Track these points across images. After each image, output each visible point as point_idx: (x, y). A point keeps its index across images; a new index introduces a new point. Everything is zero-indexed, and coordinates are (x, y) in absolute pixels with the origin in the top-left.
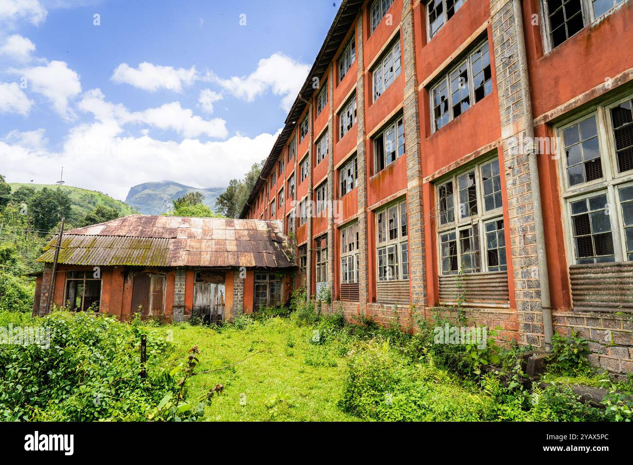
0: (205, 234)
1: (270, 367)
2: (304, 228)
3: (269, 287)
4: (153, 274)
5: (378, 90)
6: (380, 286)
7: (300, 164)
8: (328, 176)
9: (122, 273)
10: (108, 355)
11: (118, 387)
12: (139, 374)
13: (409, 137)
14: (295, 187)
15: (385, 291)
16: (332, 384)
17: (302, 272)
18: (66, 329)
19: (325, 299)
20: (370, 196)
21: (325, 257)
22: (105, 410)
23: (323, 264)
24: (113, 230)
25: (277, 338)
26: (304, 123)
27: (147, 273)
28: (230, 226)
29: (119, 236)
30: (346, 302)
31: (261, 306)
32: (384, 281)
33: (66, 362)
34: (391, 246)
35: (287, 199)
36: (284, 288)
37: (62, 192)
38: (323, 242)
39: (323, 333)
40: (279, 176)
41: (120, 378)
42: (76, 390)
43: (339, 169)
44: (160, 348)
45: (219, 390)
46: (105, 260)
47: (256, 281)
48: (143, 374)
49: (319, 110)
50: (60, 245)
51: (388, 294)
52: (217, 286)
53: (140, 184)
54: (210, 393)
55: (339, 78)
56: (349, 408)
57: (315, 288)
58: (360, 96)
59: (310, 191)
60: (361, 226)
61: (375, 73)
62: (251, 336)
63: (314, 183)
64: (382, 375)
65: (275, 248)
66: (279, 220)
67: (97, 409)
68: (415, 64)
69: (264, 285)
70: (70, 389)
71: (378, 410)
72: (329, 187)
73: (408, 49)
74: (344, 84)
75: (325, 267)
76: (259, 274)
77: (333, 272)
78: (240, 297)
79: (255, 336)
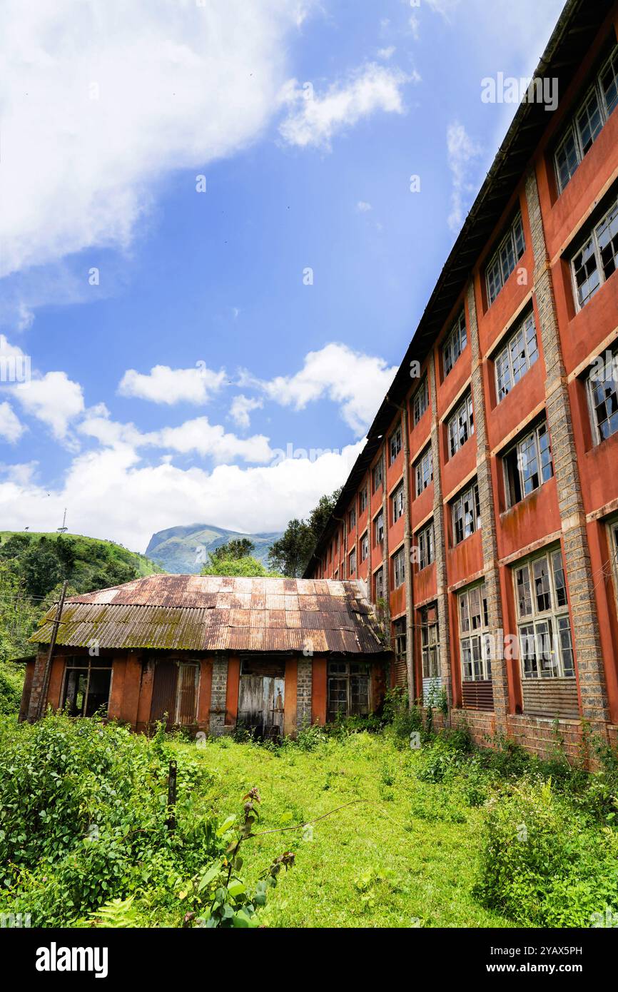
0: (255, 602)
1: (358, 817)
2: (400, 592)
3: (350, 683)
4: (184, 661)
5: (504, 385)
6: (527, 687)
7: (392, 496)
8: (434, 513)
9: (139, 659)
10: (122, 790)
11: (136, 842)
12: (165, 824)
13: (558, 451)
14: (385, 530)
15: (536, 696)
16: (460, 855)
17: (399, 660)
18: (66, 746)
19: (438, 706)
20: (502, 542)
21: (435, 637)
22: (116, 879)
23: (432, 649)
24: (130, 597)
25: (365, 768)
26: (395, 436)
27: (173, 659)
28: (290, 589)
29: (137, 605)
30: (473, 712)
31: (338, 714)
32: (532, 679)
33: (66, 798)
34: (542, 622)
35: (374, 548)
36: (373, 685)
37: (64, 543)
38: (431, 613)
39: (439, 763)
40: (360, 514)
41: (139, 828)
42: (77, 844)
43: (451, 502)
44: (194, 779)
45: (287, 861)
46: (117, 640)
47: (331, 674)
48: (171, 823)
49: (416, 417)
50: (59, 619)
51: (541, 700)
52: (272, 681)
53: (165, 529)
54: (275, 865)
55: (444, 371)
56: (493, 902)
57: (421, 688)
58: (477, 396)
59: (408, 536)
60: (490, 590)
61: (499, 361)
62: (324, 764)
63: (413, 523)
64: (545, 845)
65: (358, 623)
66: (361, 579)
67: (105, 878)
68: (559, 344)
69: (343, 681)
70: (70, 841)
71: (544, 909)
72: (436, 530)
73: (547, 324)
74: (451, 380)
75: (435, 654)
76: (335, 664)
77: (449, 661)
78: (306, 698)
79: (331, 764)
